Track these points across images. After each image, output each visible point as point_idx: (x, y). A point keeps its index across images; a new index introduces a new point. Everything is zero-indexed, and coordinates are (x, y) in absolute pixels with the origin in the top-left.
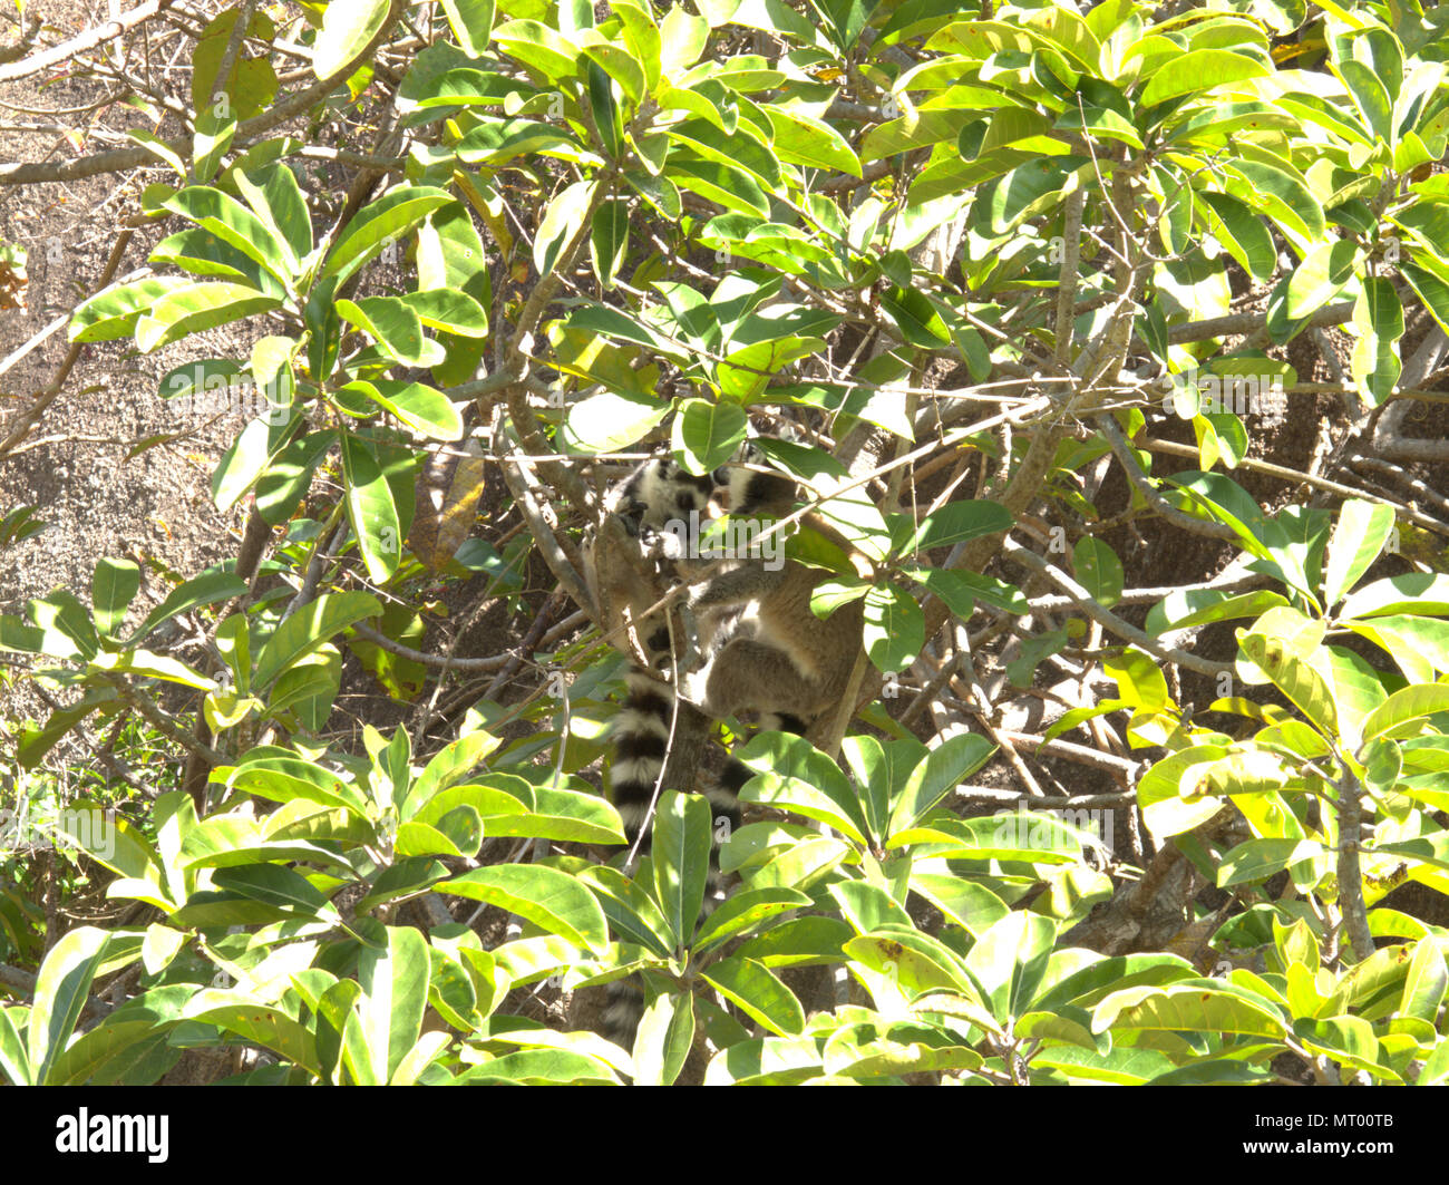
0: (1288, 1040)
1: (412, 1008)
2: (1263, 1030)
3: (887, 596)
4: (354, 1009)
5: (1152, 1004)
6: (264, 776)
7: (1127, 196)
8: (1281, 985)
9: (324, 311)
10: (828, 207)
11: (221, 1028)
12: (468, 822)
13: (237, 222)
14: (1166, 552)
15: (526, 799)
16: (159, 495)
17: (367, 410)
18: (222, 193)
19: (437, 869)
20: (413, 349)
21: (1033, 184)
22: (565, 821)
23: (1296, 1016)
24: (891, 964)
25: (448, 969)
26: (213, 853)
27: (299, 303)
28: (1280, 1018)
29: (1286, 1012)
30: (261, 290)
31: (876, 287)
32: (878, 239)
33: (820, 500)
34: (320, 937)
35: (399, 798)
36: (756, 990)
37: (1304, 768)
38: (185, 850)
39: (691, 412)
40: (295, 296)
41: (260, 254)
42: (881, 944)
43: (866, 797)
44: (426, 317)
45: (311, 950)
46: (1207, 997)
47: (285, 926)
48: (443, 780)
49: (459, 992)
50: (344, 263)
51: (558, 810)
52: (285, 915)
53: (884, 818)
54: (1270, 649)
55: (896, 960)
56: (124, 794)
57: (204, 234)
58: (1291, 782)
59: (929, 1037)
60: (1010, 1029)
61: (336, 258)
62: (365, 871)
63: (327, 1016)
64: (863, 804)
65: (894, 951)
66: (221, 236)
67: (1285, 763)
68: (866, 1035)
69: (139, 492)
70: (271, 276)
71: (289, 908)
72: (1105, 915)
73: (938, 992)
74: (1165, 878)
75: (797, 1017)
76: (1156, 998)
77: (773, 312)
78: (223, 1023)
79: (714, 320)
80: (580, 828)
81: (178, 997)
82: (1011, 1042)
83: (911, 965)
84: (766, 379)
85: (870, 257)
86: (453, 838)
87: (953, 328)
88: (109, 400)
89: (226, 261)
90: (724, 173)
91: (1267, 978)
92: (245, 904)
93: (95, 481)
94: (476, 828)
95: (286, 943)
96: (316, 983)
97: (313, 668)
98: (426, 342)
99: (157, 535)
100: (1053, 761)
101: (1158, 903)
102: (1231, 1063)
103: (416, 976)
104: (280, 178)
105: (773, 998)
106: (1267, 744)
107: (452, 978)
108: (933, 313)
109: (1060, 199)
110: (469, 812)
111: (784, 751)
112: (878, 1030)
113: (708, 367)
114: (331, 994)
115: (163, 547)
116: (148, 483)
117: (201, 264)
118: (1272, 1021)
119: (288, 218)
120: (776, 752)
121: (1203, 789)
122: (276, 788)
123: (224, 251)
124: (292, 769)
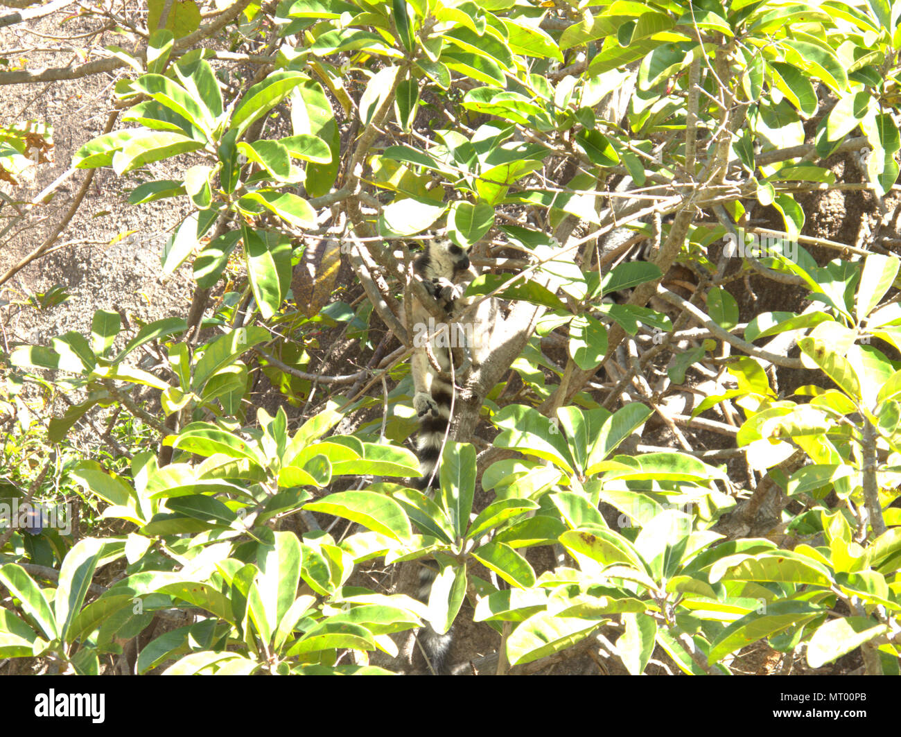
0: (833, 588)
1: (292, 582)
2: (817, 581)
3: (583, 322)
4: (254, 581)
5: (747, 565)
6: (196, 440)
7: (725, 67)
8: (828, 553)
9: (231, 150)
10: (542, 81)
11: (173, 597)
12: (322, 465)
13: (175, 96)
14: (768, 300)
15: (359, 449)
16: (143, 279)
17: (258, 211)
18: (166, 78)
19: (303, 495)
20: (285, 171)
21: (665, 59)
22: (383, 464)
23: (836, 572)
24: (588, 548)
25: (313, 557)
26: (165, 489)
27: (215, 146)
28: (828, 574)
29: (831, 570)
30: (192, 137)
31: (572, 131)
32: (574, 101)
33: (540, 262)
34: (233, 540)
35: (280, 453)
36: (505, 562)
37: (840, 421)
38: (148, 487)
39: (460, 209)
40: (212, 142)
41: (190, 115)
42: (582, 535)
43: (573, 443)
44: (293, 152)
45: (228, 547)
46: (781, 560)
47: (212, 533)
48: (307, 440)
49: (320, 572)
50: (242, 120)
51: (379, 457)
52: (211, 526)
53: (584, 456)
54: (817, 347)
55: (592, 545)
56: (125, 463)
57: (157, 104)
58: (832, 429)
59: (614, 592)
60: (664, 586)
61: (237, 117)
62: (260, 498)
63: (238, 587)
64: (571, 448)
65: (590, 540)
66: (166, 104)
67: (828, 417)
68: (574, 591)
69: (131, 278)
70: (198, 129)
71: (214, 522)
72: (728, 522)
73: (618, 565)
74: (765, 498)
75: (531, 577)
76: (750, 561)
77: (509, 146)
78: (174, 593)
79: (473, 153)
80: (392, 468)
81: (147, 579)
82: (664, 596)
83: (601, 548)
84: (506, 188)
85: (568, 111)
86: (314, 475)
87: (621, 154)
88: (111, 221)
89: (170, 120)
90: (477, 59)
91: (820, 550)
92: (186, 520)
93: (103, 272)
94: (327, 468)
95: (212, 543)
96: (231, 567)
97: (230, 375)
98: (293, 168)
99: (143, 304)
100: (700, 432)
101: (761, 513)
102: (798, 602)
103: (293, 562)
104: (203, 68)
105: (516, 566)
106: (817, 406)
107: (315, 563)
108: (607, 144)
109: (681, 68)
110: (322, 458)
111: (521, 416)
112: (581, 589)
113: (470, 181)
114: (240, 574)
115: (146, 312)
116: (136, 272)
117: (155, 122)
118: (822, 576)
119: (208, 93)
120: (517, 417)
121: (777, 433)
122: (204, 448)
123: (169, 115)
124: (213, 436)
